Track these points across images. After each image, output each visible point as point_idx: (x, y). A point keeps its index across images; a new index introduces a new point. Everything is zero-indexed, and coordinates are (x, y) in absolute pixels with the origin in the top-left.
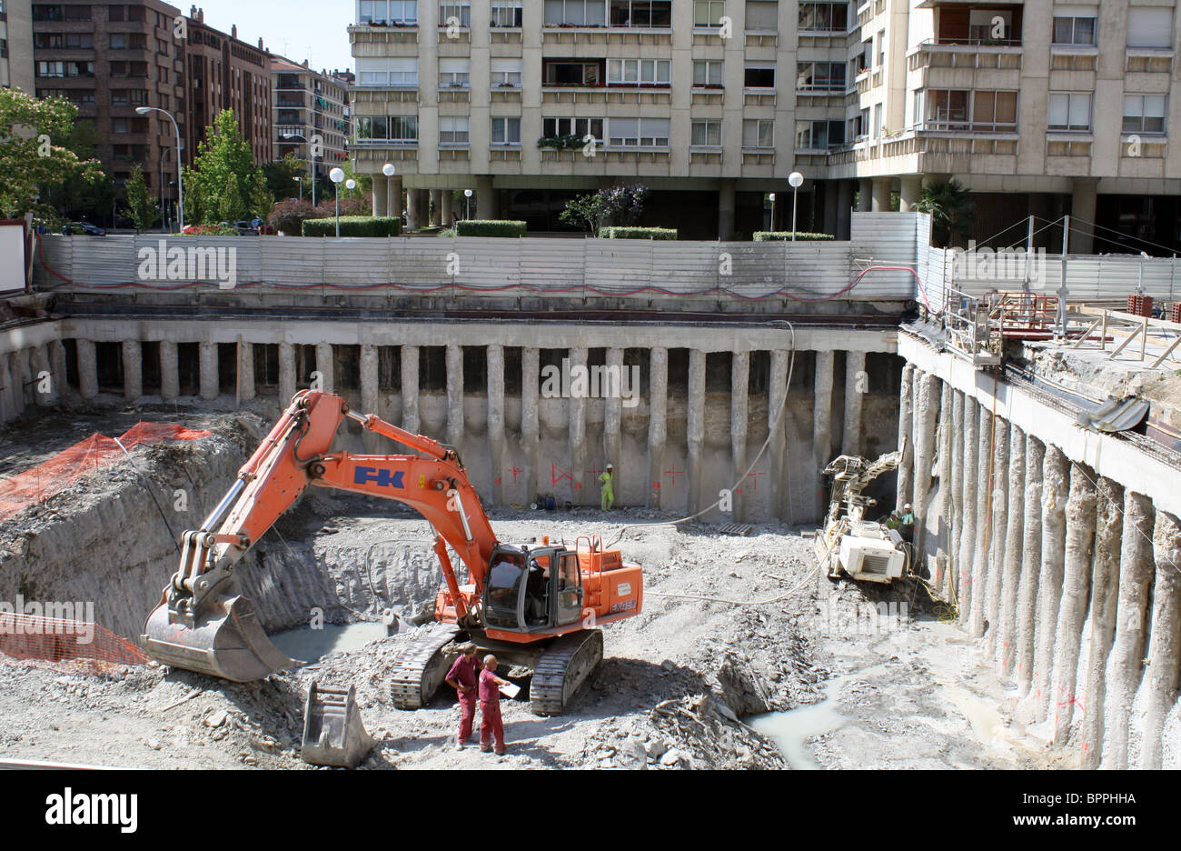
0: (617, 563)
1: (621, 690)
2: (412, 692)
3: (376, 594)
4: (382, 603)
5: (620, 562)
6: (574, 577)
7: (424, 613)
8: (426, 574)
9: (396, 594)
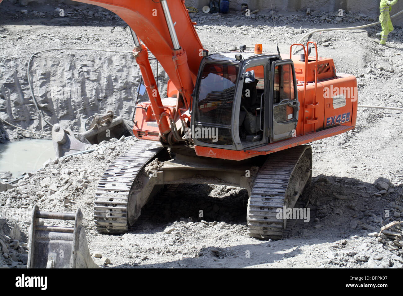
0: (330, 73)
1: (337, 211)
2: (118, 215)
3: (40, 108)
4: (48, 118)
5: (334, 71)
6: (289, 88)
7: (96, 128)
8: (94, 85)
9: (62, 108)
